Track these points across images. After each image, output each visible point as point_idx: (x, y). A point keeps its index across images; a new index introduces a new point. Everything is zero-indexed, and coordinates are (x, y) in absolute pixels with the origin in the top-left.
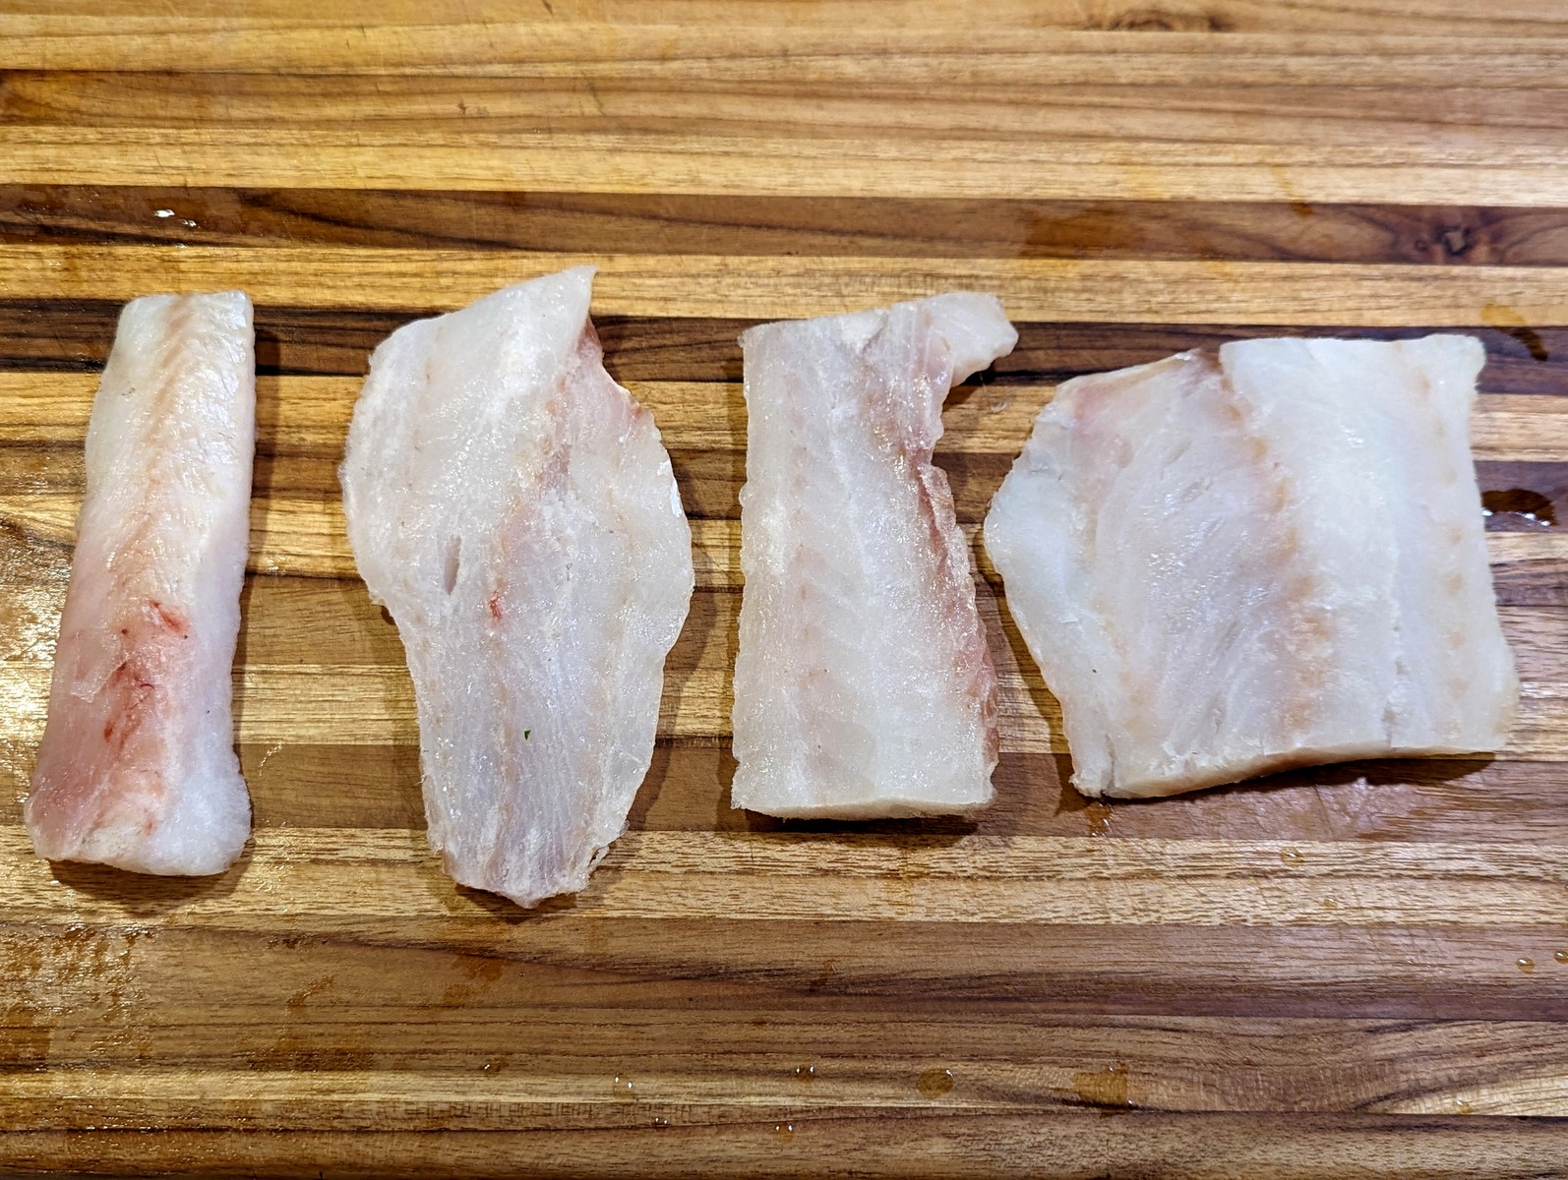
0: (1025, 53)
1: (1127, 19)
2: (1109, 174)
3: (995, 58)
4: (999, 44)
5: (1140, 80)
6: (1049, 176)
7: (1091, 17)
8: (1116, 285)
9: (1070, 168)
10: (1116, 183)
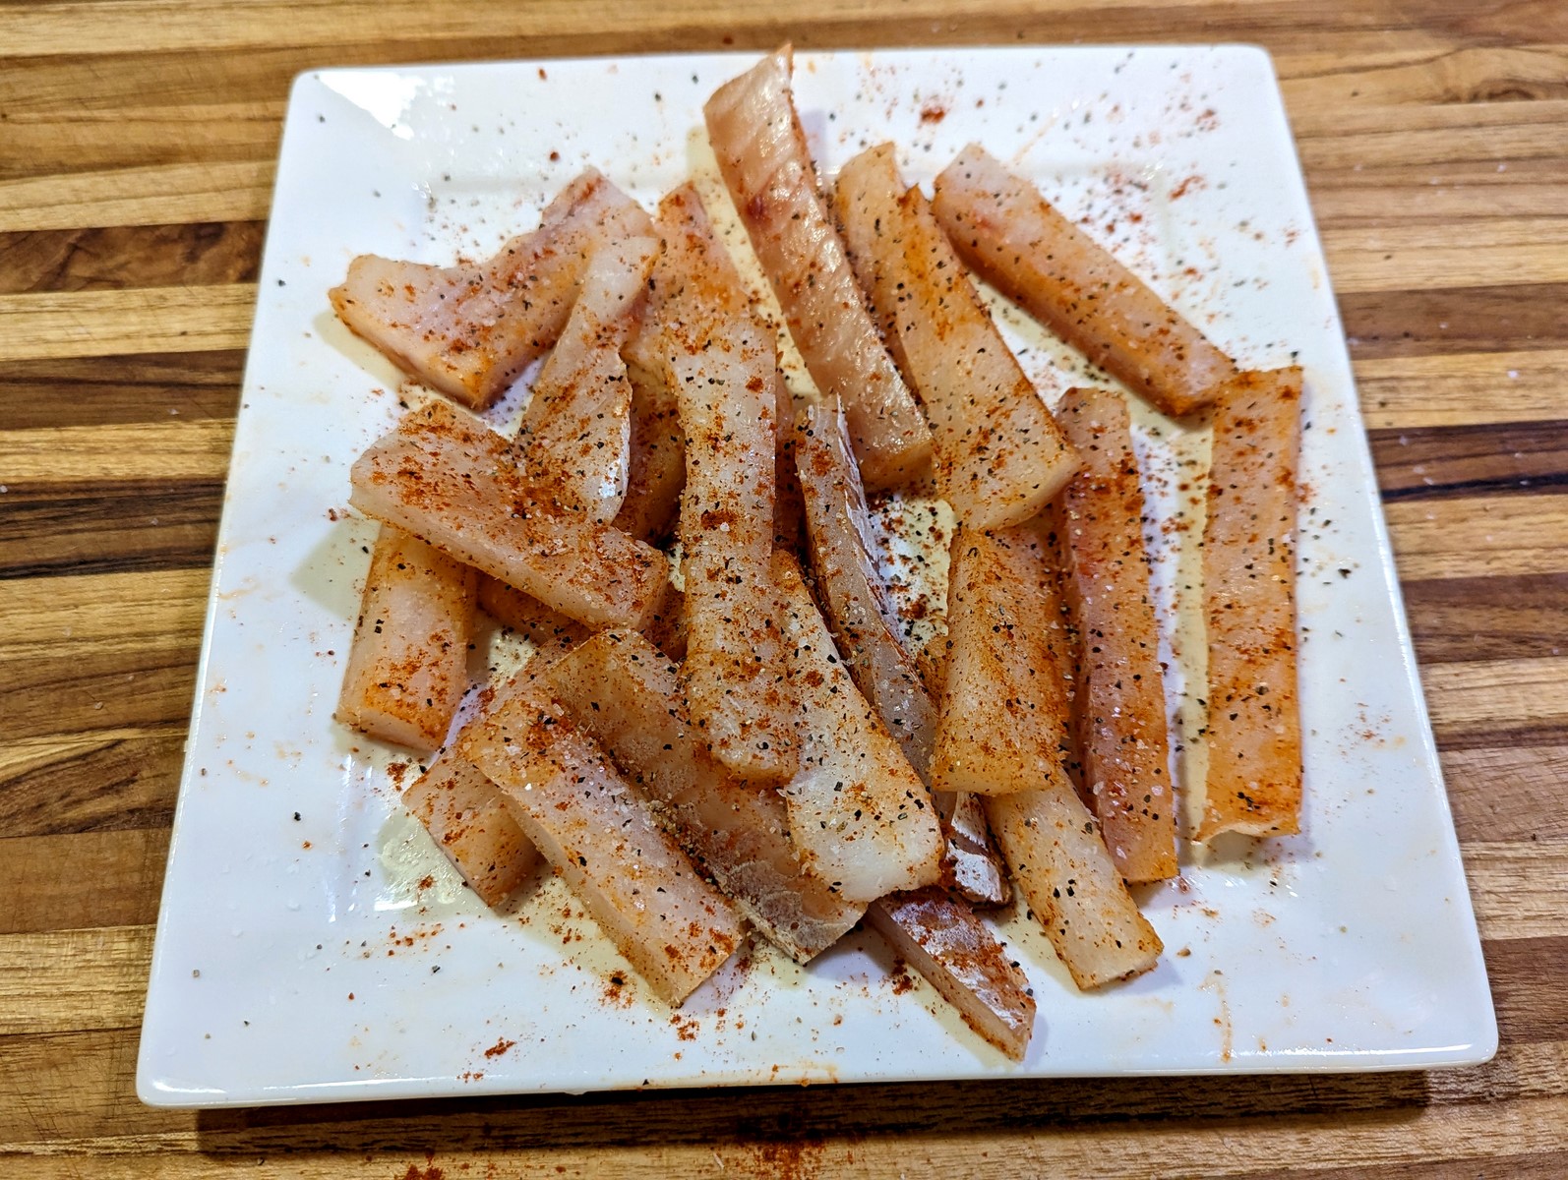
0: (1390, 132)
1: (1485, 91)
2: (1510, 257)
3: (1357, 139)
4: (1358, 124)
5: (1514, 153)
6: (1446, 262)
7: (1447, 91)
8: (1549, 378)
9: (1467, 253)
10: (1519, 266)
